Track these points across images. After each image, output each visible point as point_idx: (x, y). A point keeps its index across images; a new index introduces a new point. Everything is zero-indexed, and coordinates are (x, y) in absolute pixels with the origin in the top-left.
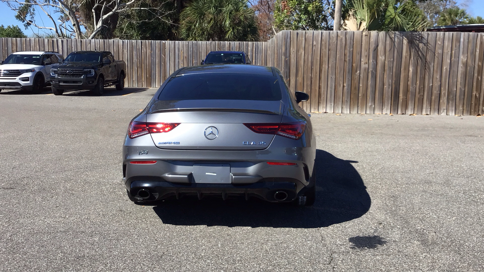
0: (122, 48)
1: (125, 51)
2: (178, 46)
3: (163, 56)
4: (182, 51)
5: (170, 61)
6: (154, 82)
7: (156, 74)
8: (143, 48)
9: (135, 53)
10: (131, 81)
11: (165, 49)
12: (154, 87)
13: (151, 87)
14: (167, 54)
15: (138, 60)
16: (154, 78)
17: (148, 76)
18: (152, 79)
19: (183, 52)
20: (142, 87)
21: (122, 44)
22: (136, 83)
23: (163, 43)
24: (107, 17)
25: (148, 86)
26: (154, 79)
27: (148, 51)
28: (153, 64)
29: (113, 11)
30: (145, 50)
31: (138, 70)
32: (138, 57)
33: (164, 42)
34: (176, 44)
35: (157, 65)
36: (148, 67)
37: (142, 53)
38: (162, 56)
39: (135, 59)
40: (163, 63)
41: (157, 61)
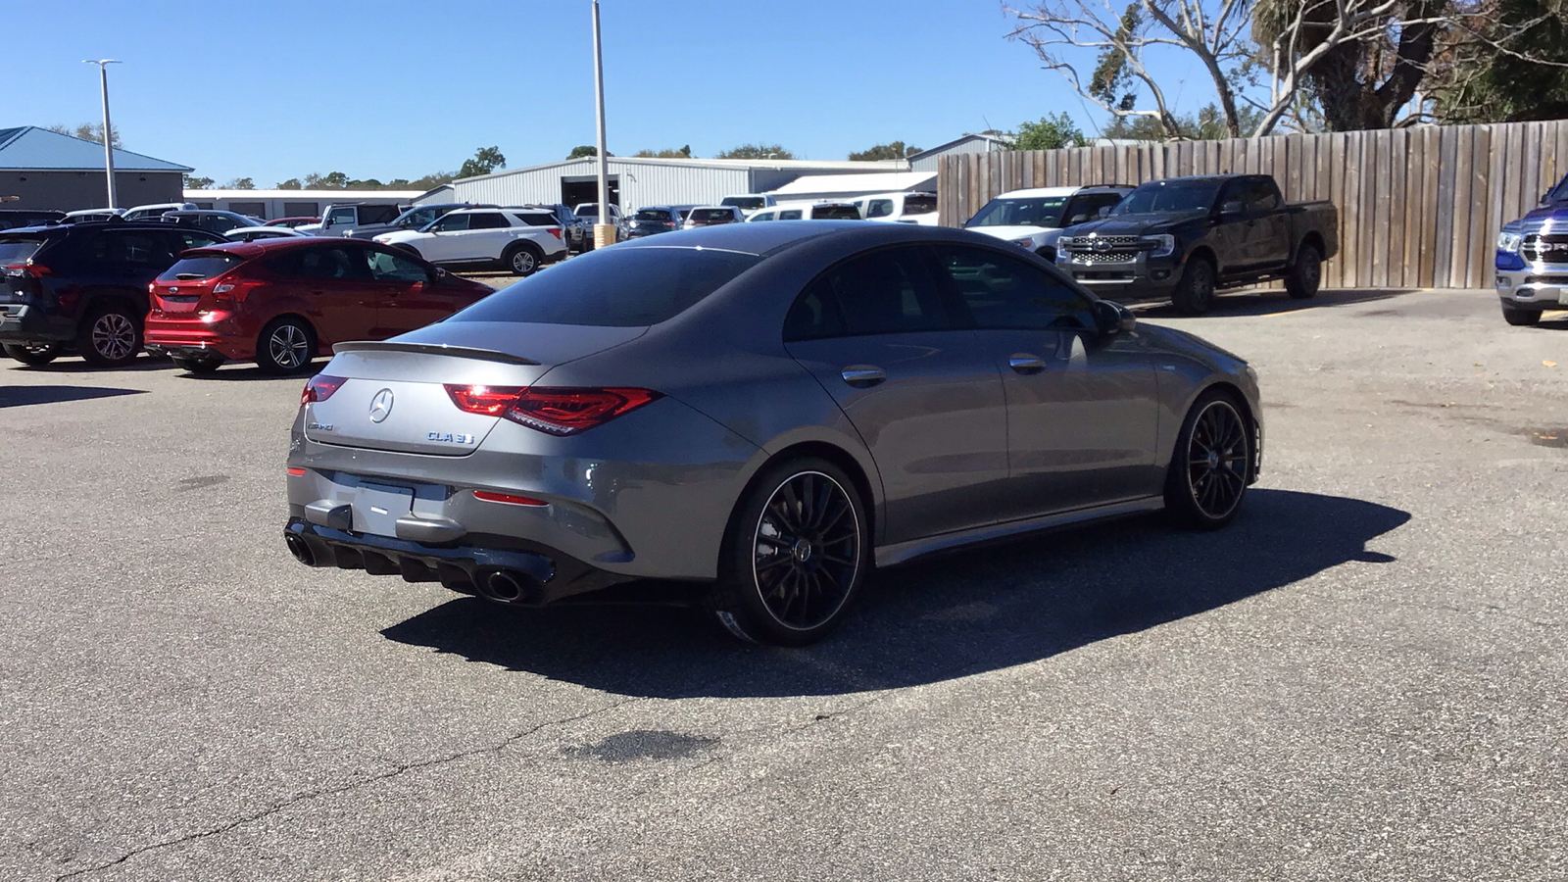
0: (1341, 160)
1: (1352, 169)
2: (1537, 140)
3: (1481, 177)
4: (1550, 155)
5: (1507, 194)
6: (1443, 269)
7: (1452, 239)
8: (1413, 154)
9: (1384, 172)
10: (1365, 264)
11: (1489, 151)
12: (1442, 287)
13: (1433, 286)
14: (1496, 168)
15: (1393, 197)
16: (1444, 254)
17: (1423, 248)
18: (1439, 260)
19: (1555, 162)
20: (1403, 285)
21: (1343, 146)
22: (1381, 274)
23: (1484, 132)
24: (1311, 61)
25: (1421, 284)
26: (1444, 259)
27: (1430, 164)
28: (1443, 205)
29: (1328, 42)
30: (1418, 158)
31: (1393, 227)
32: (1394, 184)
33: (1485, 127)
34: (1531, 131)
35: (1457, 212)
36: (1424, 219)
37: (1409, 172)
38: (1478, 178)
39: (1383, 194)
40: (1479, 204)
41: (1458, 196)
